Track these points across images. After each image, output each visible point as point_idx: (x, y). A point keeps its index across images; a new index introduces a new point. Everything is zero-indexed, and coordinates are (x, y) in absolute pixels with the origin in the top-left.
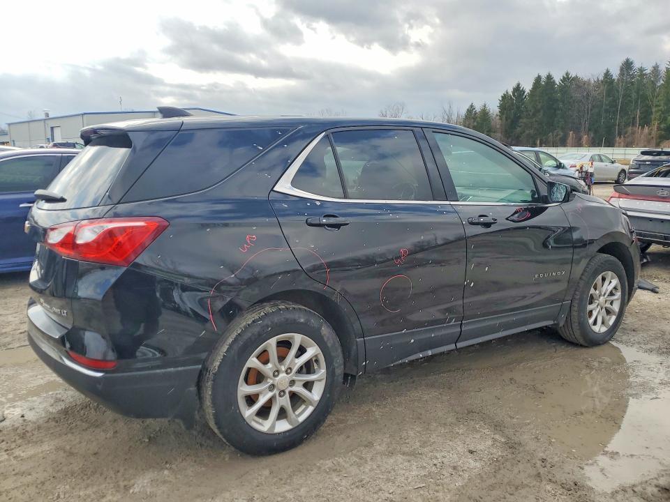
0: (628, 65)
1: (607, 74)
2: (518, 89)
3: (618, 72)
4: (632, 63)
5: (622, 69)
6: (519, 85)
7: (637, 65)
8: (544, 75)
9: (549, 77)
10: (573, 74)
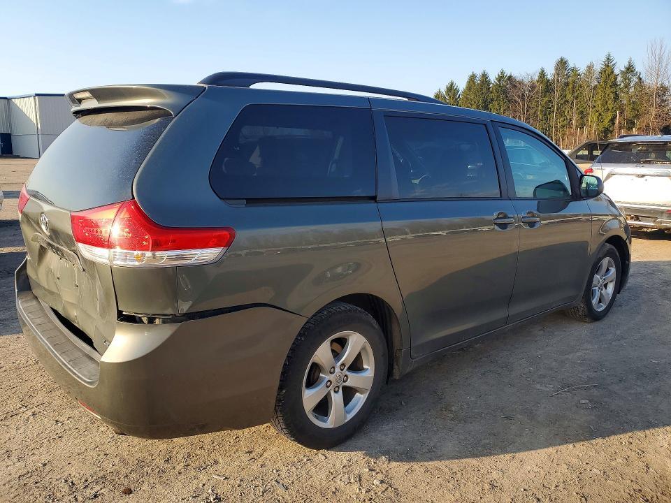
0: (562, 64)
1: (542, 74)
2: (451, 89)
3: (553, 71)
4: (566, 62)
5: (557, 69)
6: (452, 84)
7: (571, 65)
8: (479, 73)
9: (485, 76)
10: (508, 73)
